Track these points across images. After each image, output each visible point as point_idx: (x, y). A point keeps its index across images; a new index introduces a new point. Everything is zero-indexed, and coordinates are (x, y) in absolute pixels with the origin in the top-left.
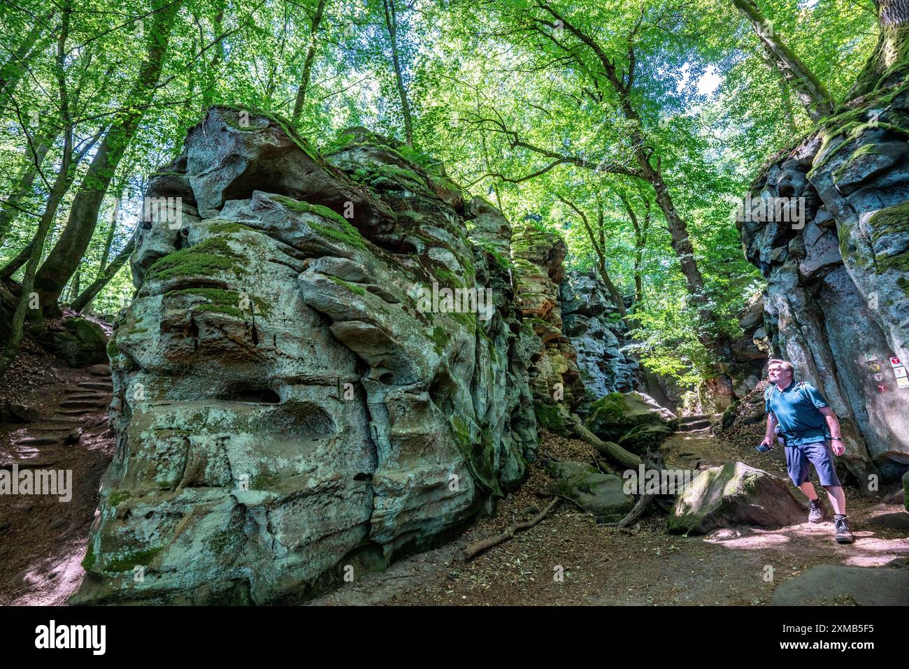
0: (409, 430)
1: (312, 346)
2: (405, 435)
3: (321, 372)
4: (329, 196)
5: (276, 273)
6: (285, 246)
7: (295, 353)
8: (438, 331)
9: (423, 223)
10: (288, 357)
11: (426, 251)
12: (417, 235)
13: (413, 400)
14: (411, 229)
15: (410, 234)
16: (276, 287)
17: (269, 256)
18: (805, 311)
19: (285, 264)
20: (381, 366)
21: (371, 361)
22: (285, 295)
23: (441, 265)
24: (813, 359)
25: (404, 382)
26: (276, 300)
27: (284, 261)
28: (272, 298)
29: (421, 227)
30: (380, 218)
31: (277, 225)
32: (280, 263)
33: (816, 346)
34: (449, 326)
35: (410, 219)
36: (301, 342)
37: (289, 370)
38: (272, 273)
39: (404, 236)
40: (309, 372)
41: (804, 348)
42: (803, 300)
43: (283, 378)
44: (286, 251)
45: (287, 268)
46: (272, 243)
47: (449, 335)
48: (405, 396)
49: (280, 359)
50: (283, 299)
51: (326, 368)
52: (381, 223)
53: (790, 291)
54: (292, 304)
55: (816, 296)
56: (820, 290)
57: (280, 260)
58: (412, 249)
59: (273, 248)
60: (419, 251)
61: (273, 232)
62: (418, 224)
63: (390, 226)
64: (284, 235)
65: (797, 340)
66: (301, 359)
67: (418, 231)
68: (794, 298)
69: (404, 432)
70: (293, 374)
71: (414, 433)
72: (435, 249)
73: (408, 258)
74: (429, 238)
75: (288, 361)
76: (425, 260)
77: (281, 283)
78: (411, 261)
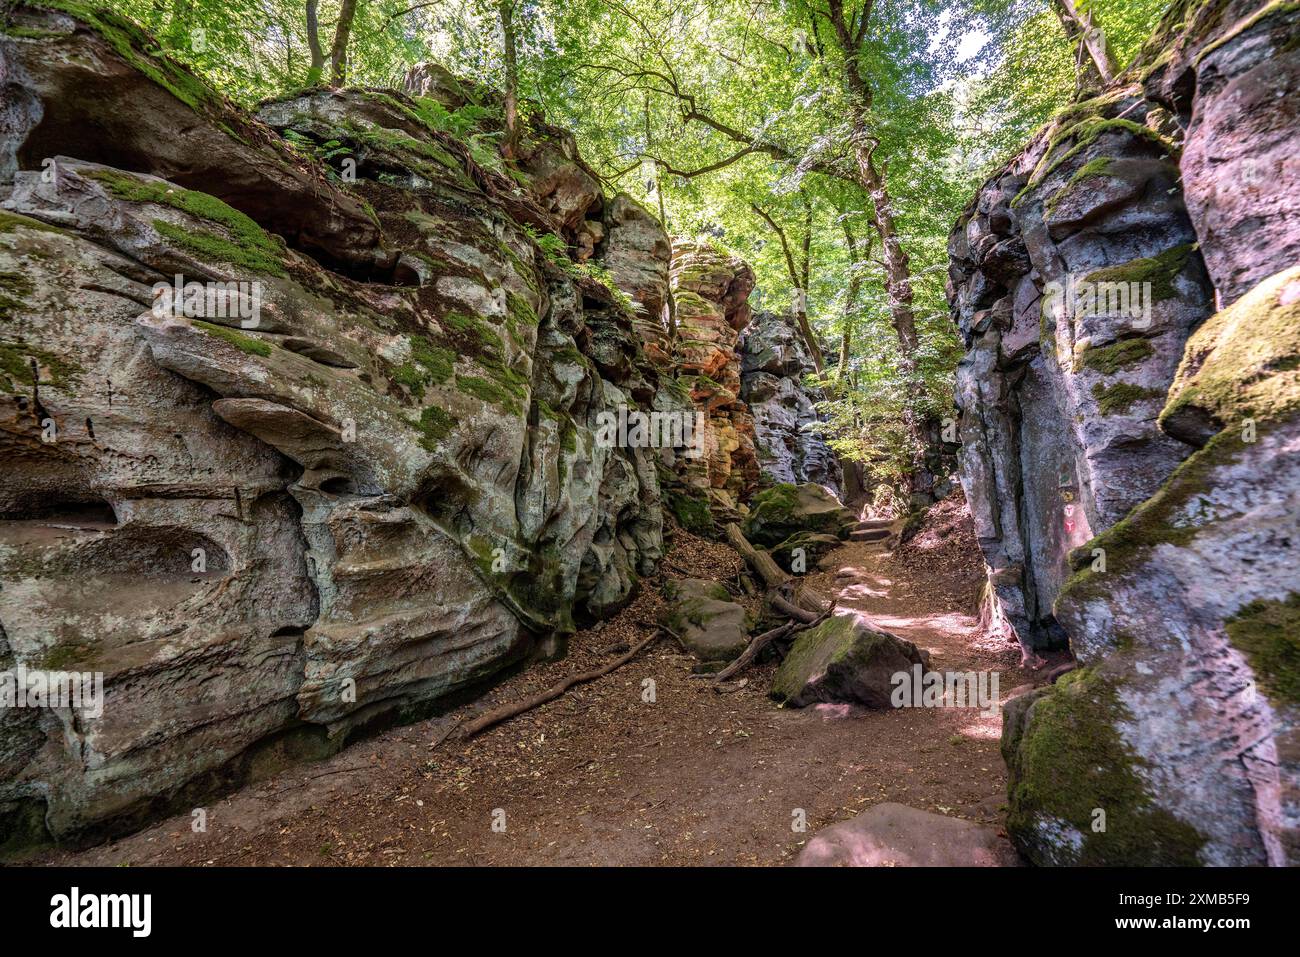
0: (366, 567)
1: (178, 437)
2: (355, 574)
3: (198, 479)
4: (237, 176)
5: (98, 309)
6: (120, 261)
7: (136, 449)
8: (433, 414)
9: (433, 234)
10: (121, 455)
11: (434, 281)
12: (420, 254)
13: (372, 522)
14: (411, 243)
15: (407, 252)
16: (97, 335)
17: (82, 279)
18: (997, 407)
19: (121, 294)
20: (322, 466)
21: (301, 460)
22: (117, 350)
23: (462, 307)
24: (994, 477)
25: (368, 491)
26: (95, 358)
27: (118, 288)
28: (85, 355)
29: (430, 241)
30: (346, 222)
31: (100, 223)
32: (111, 292)
33: (999, 459)
34: (457, 405)
35: (412, 227)
36: (150, 430)
37: (123, 476)
38: (88, 310)
39: (398, 254)
40: (167, 478)
41: (984, 461)
42: (997, 391)
43: (112, 490)
44: (123, 271)
45: (125, 301)
46: (92, 255)
47: (455, 420)
48: (359, 515)
49: (105, 459)
50: (109, 358)
51: (210, 471)
52: (349, 230)
53: (984, 377)
54: (131, 364)
55: (1017, 387)
56: (1022, 378)
57: (109, 287)
58: (411, 277)
59: (92, 263)
60: (422, 280)
61: (97, 236)
62: (425, 235)
63: (368, 237)
64: (120, 242)
65: (978, 448)
66: (150, 459)
67: (423, 248)
68: (986, 388)
69: (356, 570)
70: (132, 484)
71: (375, 570)
72: (449, 279)
73: (392, 292)
74: (443, 259)
75: (123, 461)
76: (431, 299)
77: (109, 329)
78: (397, 297)
